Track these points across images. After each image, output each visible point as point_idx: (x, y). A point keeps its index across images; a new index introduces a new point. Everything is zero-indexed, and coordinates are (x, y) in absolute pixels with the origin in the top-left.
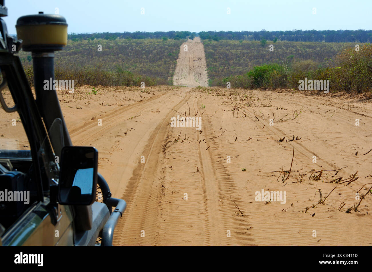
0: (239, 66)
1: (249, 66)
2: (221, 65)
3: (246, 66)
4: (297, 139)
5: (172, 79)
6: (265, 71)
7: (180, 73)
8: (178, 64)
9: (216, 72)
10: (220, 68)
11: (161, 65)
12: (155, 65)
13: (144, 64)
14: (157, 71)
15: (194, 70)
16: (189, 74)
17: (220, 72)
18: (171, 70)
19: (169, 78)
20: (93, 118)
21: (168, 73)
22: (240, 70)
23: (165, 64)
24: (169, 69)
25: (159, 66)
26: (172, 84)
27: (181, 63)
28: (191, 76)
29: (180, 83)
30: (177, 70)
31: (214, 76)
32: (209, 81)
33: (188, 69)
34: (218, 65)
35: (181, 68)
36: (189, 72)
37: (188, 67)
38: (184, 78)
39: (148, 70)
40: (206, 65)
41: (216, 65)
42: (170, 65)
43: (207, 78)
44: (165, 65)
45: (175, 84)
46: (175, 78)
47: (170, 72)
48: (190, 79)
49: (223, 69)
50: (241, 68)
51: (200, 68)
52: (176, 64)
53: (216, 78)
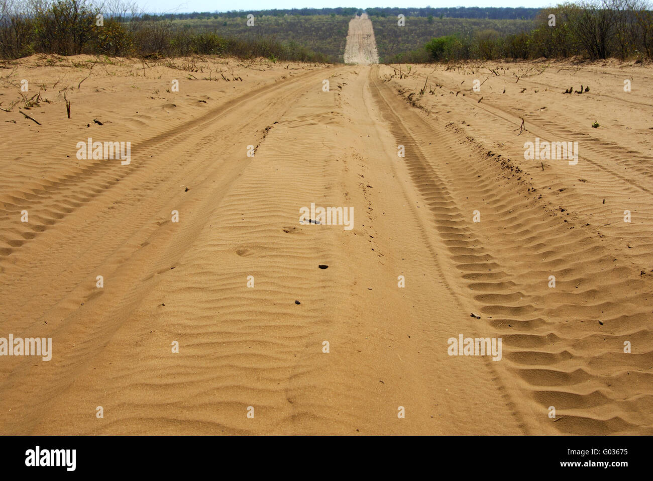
0: (408, 44)
1: (418, 43)
2: (390, 42)
3: (415, 43)
4: (587, 90)
5: (343, 57)
6: (443, 43)
7: (350, 51)
8: (348, 42)
9: (386, 49)
10: (389, 46)
11: (331, 43)
12: (325, 43)
13: (314, 42)
14: (328, 48)
15: (365, 48)
16: (359, 52)
17: (390, 50)
18: (341, 47)
19: (340, 56)
20: (284, 78)
21: (338, 50)
22: (409, 47)
23: (335, 41)
24: (340, 46)
25: (329, 43)
26: (343, 62)
27: (352, 41)
28: (362, 54)
29: (351, 61)
30: (347, 47)
31: (384, 53)
32: (380, 59)
33: (358, 47)
34: (387, 42)
35: (351, 45)
36: (359, 49)
37: (358, 44)
38: (355, 56)
39: (318, 48)
40: (375, 42)
41: (385, 43)
42: (340, 42)
43: (378, 56)
44: (335, 43)
45: (346, 62)
46: (346, 56)
47: (341, 50)
48: (361, 57)
49: (393, 47)
50: (410, 45)
51: (369, 45)
52: (345, 41)
53: (387, 56)
